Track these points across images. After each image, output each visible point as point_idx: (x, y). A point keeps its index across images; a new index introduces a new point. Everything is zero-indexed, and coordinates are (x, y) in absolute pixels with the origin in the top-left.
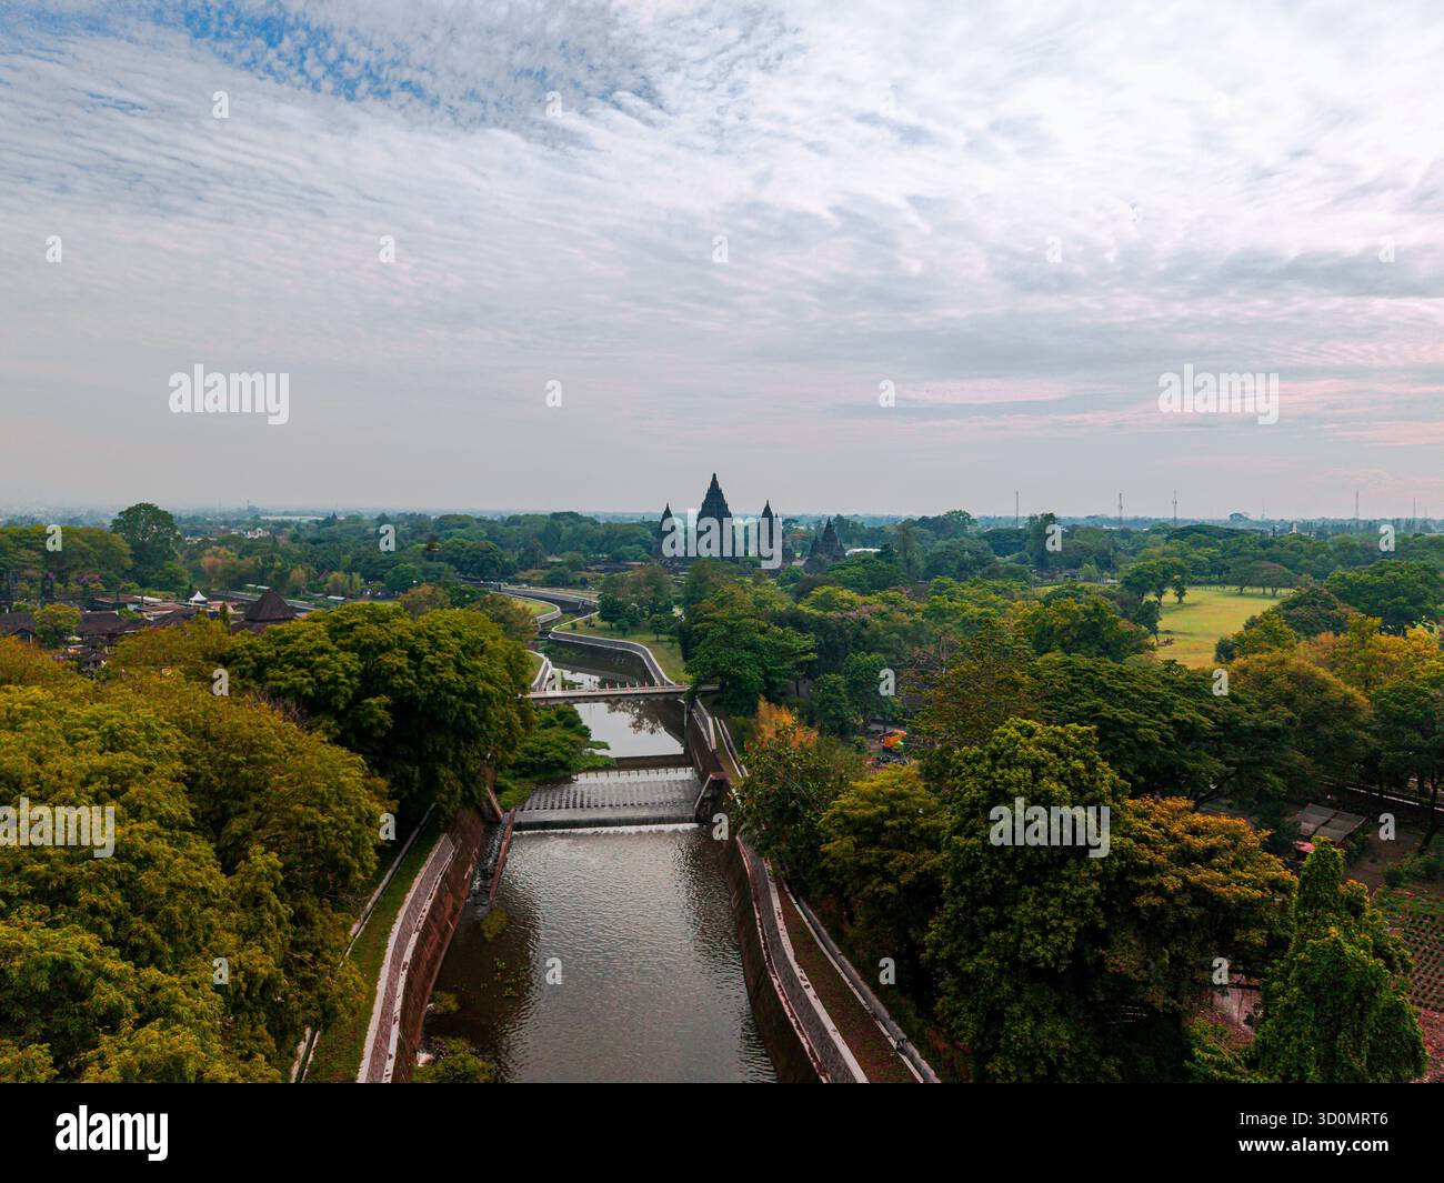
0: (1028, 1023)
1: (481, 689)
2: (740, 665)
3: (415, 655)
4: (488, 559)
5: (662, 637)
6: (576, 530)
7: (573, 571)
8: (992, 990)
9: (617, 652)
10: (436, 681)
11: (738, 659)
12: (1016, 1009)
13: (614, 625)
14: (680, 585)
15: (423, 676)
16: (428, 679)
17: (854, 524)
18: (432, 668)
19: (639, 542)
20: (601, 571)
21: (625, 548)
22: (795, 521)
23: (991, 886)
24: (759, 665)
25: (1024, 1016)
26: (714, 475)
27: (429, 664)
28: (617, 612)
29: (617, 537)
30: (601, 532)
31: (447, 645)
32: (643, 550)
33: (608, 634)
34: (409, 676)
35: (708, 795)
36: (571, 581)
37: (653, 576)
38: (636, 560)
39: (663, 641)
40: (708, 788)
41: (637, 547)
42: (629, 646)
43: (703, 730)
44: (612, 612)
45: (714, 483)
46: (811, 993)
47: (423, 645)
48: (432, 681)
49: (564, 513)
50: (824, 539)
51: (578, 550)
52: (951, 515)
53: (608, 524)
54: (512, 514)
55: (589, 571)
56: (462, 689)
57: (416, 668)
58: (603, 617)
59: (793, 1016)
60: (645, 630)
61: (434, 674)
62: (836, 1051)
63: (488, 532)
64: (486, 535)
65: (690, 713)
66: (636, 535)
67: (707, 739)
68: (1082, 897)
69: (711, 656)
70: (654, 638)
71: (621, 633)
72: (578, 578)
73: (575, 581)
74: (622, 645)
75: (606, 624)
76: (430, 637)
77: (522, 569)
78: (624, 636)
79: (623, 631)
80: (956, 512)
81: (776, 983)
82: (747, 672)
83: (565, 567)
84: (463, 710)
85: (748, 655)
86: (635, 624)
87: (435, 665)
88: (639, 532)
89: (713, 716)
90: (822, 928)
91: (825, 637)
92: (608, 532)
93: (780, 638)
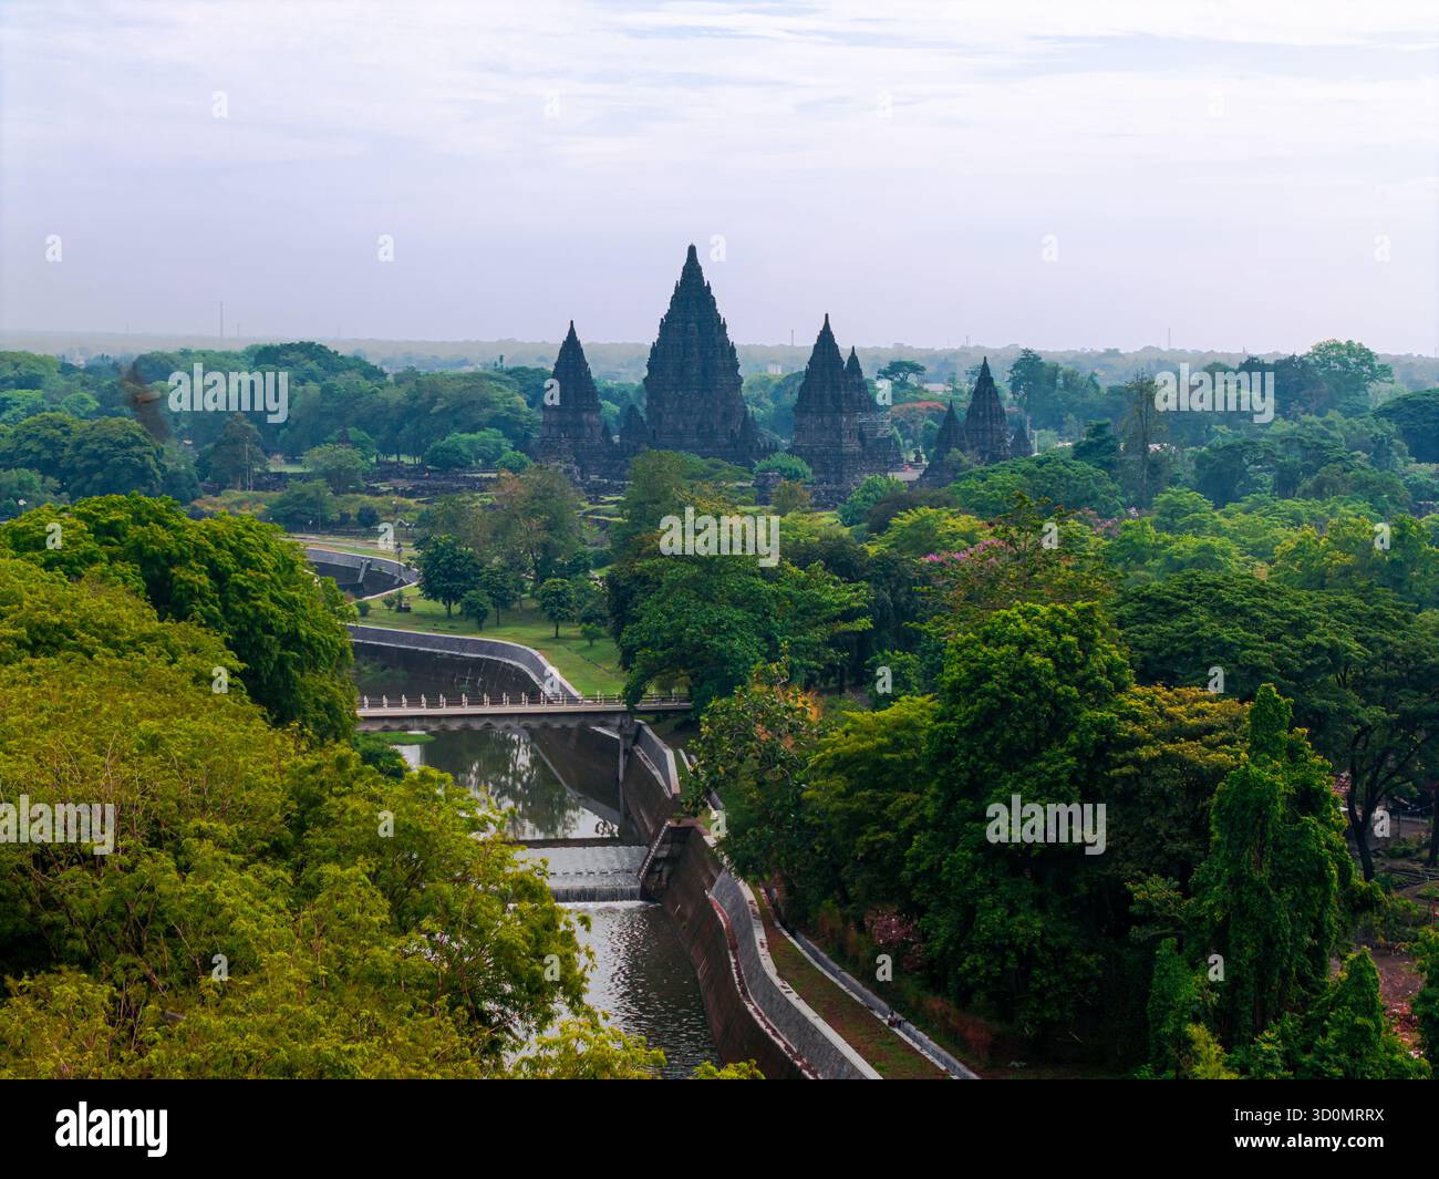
0: (1000, 912)
1: (303, 632)
2: (724, 632)
3: (218, 574)
4: (127, 464)
5: (564, 631)
6: (327, 391)
7: (336, 493)
8: (965, 882)
9: (466, 663)
10: (250, 611)
11: (721, 622)
12: (988, 900)
13: (456, 608)
14: (604, 525)
15: (231, 604)
16: (237, 607)
17: (1070, 378)
18: (243, 592)
19: (498, 422)
20: (410, 495)
21: (460, 439)
22: (916, 369)
23: (967, 774)
24: (758, 633)
25: (995, 906)
26: (692, 250)
27: (239, 586)
28: (464, 577)
29: (436, 409)
30: (396, 395)
31: (259, 561)
32: (507, 444)
33: (446, 625)
34: (213, 601)
35: (664, 853)
36: (336, 516)
37: (543, 495)
38: (487, 466)
39: (568, 638)
40: (664, 842)
41: (490, 435)
42: (492, 648)
43: (656, 773)
44: (452, 577)
45: (692, 269)
46: (793, 997)
47: (226, 559)
48: (245, 613)
49: (291, 347)
50: (971, 412)
51: (344, 440)
52: (1328, 352)
53: (408, 376)
54: (146, 350)
55: (375, 492)
56: (280, 627)
57: (221, 591)
58: (430, 591)
59: (768, 1026)
60: (527, 617)
61: (247, 602)
62: (816, 1031)
63: (100, 399)
64: (94, 405)
65: (629, 753)
66: (486, 403)
67: (662, 783)
68: (1056, 773)
69: (670, 617)
70: (550, 632)
71: (473, 622)
72: (353, 510)
73: (345, 517)
74: (479, 646)
75: (438, 606)
76: (232, 549)
77: (208, 491)
78: (480, 628)
79: (477, 616)
80: (1339, 346)
81: (750, 1008)
82: (736, 644)
83: (320, 482)
84: (281, 663)
85: (738, 615)
86: (503, 600)
87: (248, 588)
88: (496, 396)
89: (674, 747)
90: (821, 954)
91: (893, 594)
92: (414, 398)
93: (803, 586)
